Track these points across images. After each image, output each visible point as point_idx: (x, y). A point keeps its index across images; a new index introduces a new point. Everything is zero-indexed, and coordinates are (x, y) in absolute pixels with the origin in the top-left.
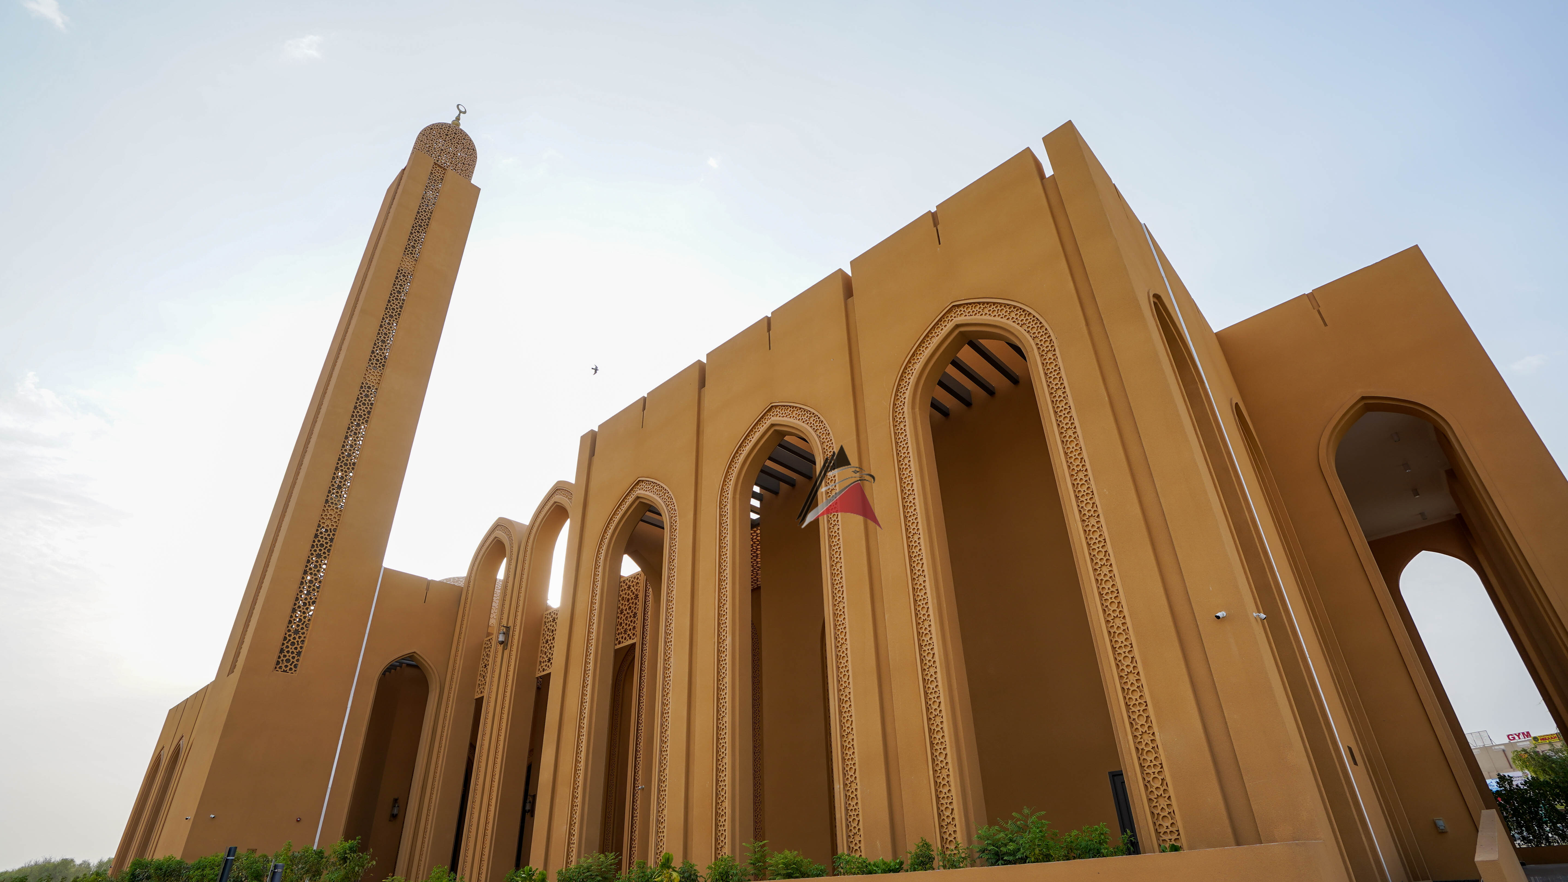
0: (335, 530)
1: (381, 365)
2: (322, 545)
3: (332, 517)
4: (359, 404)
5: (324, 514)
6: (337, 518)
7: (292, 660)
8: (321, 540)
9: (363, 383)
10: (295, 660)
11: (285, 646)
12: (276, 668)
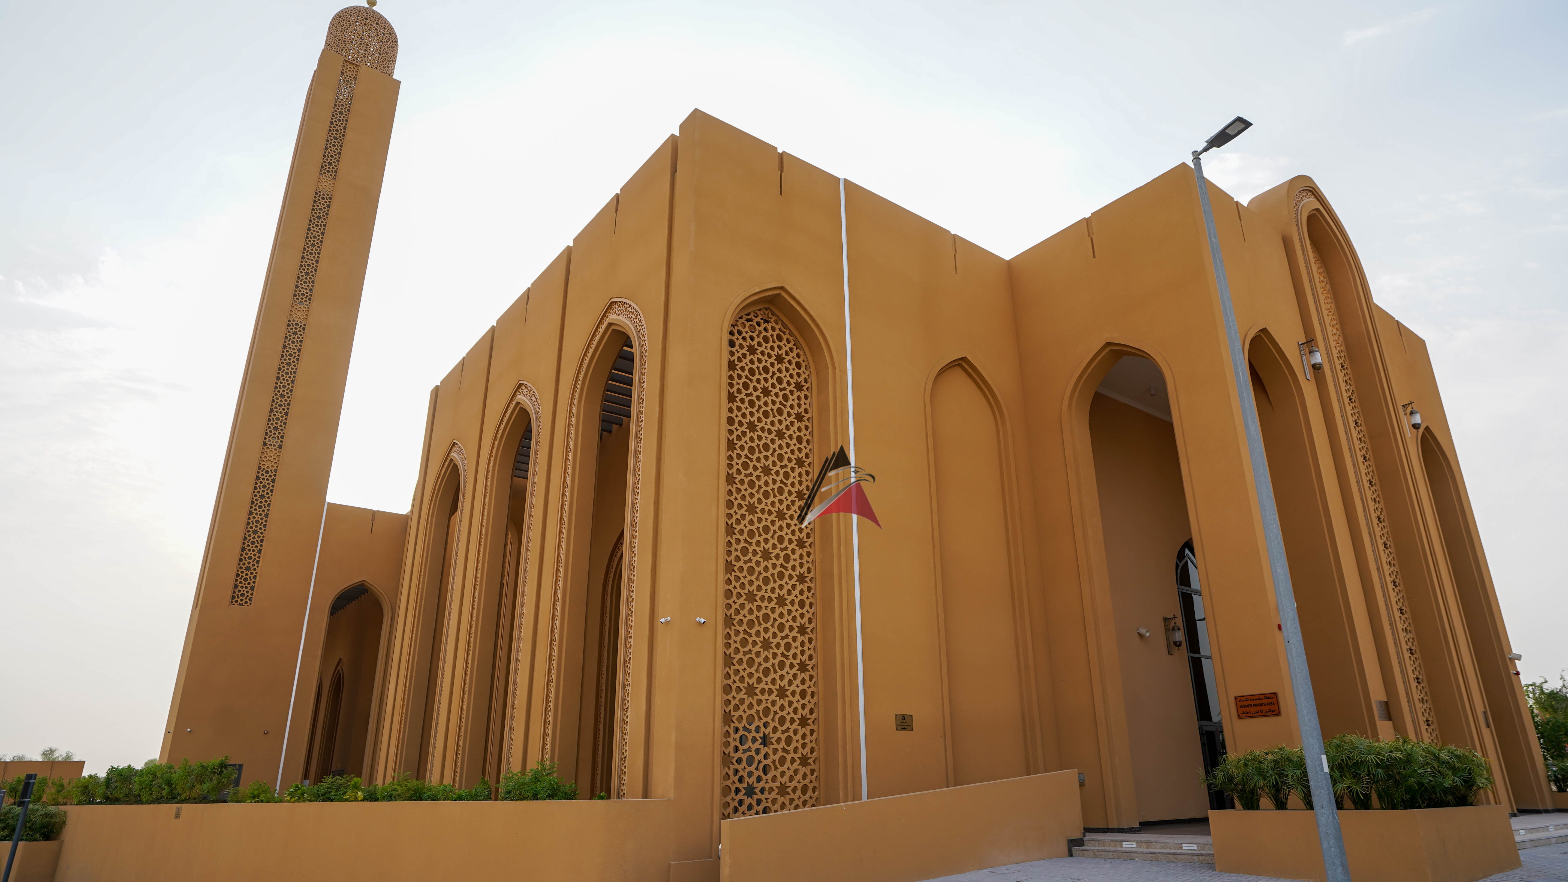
0: (276, 471)
1: (307, 299)
2: (264, 486)
3: (272, 459)
4: (287, 342)
5: (263, 457)
6: (277, 459)
7: (246, 594)
8: (263, 481)
9: (290, 321)
10: (249, 594)
11: (238, 582)
12: (232, 602)
